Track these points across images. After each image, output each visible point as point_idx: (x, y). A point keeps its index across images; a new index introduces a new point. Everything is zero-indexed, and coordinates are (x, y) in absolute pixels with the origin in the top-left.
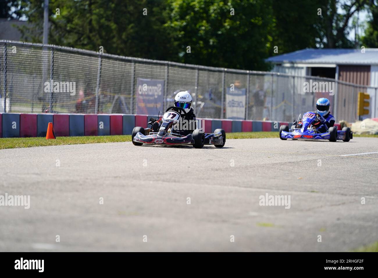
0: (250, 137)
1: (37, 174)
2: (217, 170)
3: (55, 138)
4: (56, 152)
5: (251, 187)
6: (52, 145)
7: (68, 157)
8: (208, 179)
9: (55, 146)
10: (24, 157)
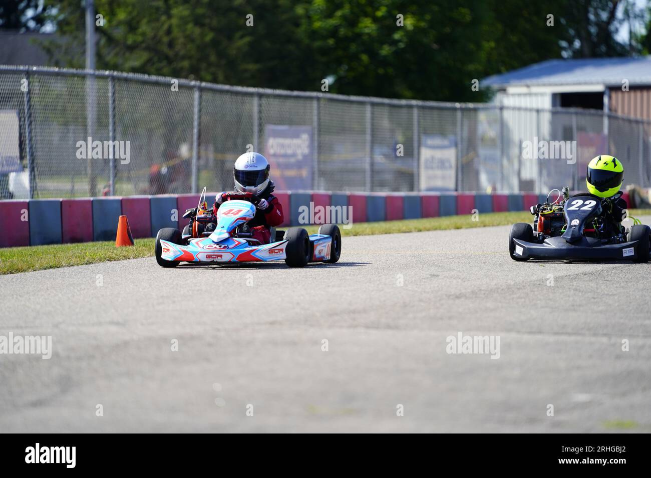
0: (482, 225)
1: (117, 324)
2: (458, 297)
3: (133, 244)
4: (139, 273)
5: (540, 332)
6: (129, 258)
7: (165, 283)
8: (450, 318)
9: (135, 260)
10: (83, 286)
